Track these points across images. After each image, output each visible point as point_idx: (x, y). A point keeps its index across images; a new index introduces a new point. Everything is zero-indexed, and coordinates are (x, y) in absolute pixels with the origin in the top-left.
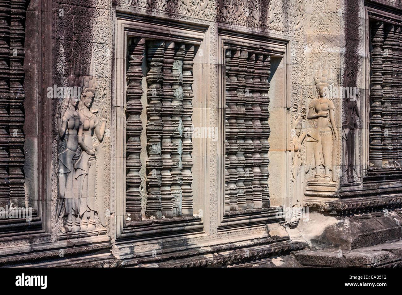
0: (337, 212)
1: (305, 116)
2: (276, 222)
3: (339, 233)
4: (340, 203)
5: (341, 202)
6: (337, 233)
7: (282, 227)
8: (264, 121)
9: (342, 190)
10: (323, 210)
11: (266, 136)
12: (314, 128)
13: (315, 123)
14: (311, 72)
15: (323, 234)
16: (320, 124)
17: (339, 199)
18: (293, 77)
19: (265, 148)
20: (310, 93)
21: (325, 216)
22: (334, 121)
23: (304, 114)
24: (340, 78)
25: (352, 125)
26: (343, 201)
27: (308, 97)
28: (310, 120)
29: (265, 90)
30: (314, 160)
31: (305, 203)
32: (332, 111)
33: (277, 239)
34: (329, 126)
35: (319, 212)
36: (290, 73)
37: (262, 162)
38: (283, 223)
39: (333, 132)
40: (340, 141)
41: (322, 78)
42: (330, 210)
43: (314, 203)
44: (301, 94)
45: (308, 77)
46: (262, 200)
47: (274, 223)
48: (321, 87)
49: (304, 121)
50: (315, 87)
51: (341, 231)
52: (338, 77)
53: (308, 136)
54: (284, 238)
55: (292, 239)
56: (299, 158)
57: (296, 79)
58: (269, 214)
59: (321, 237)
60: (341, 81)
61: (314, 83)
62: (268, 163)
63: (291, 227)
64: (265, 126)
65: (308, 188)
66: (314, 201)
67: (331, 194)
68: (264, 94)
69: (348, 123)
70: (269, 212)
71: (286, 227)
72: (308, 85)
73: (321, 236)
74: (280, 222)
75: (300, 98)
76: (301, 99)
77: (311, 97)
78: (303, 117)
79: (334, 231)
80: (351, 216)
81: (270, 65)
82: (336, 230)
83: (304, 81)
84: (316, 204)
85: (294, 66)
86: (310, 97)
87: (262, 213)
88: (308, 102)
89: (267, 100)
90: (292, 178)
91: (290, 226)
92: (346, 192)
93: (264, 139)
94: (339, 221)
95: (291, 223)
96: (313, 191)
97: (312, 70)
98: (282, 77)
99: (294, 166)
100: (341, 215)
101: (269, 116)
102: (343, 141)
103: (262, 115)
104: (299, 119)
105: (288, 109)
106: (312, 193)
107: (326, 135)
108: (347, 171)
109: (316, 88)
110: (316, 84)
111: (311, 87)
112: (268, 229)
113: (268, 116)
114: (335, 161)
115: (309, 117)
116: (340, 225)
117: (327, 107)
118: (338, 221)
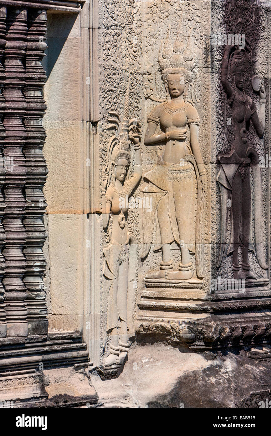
0: (205, 342)
1: (137, 140)
2: (67, 365)
3: (208, 389)
4: (213, 324)
5: (215, 321)
6: (203, 389)
7: (81, 376)
8: (33, 151)
9: (217, 296)
10: (176, 339)
11: (37, 181)
12: (159, 163)
13: (159, 152)
14: (151, 45)
15: (173, 390)
16: (169, 155)
17: (210, 315)
18: (104, 57)
19: (34, 207)
20: (149, 89)
21: (183, 351)
22: (200, 149)
23: (136, 134)
24: (210, 57)
25: (242, 156)
26: (220, 320)
27: (146, 99)
28: (150, 147)
29: (34, 83)
30: (158, 232)
31: (139, 323)
32: (194, 127)
33: (65, 402)
34: (189, 158)
35: (169, 344)
36: (98, 47)
37: (28, 238)
38: (84, 367)
39: (197, 173)
40: (210, 190)
41: (173, 57)
42: (189, 339)
43: (157, 323)
44: (128, 91)
45: (145, 55)
46: (28, 318)
47: (59, 366)
48: (171, 76)
49: (136, 150)
50: (159, 76)
51: (212, 385)
52: (207, 55)
53: (147, 180)
54: (83, 399)
55: (103, 401)
56: (123, 228)
57: (113, 58)
58: (46, 348)
59: (169, 398)
60: (212, 62)
61: (158, 68)
62: (44, 238)
63: (102, 377)
64: (35, 161)
65: (146, 292)
66: (157, 321)
67: (192, 305)
68: (32, 93)
69: (233, 151)
70: (44, 343)
71: (91, 375)
72: (145, 71)
73: (170, 394)
74: (77, 365)
75: (125, 100)
76: (127, 102)
77: (151, 97)
78: (131, 140)
79: (196, 385)
80: (241, 352)
81: (45, 29)
82: (200, 383)
83: (136, 63)
84: (162, 326)
85: (110, 31)
86: (148, 97)
87: (26, 345)
88: (146, 107)
89: (39, 106)
90: (105, 271)
91: (100, 373)
92: (230, 299)
93: (33, 188)
94: (210, 363)
95: (102, 367)
96: (155, 298)
97: (153, 39)
98: (77, 56)
99: (110, 245)
100: (214, 350)
101: (46, 140)
102: (219, 192)
103: (26, 138)
104: (122, 145)
105: (95, 124)
106: (154, 303)
107: (183, 179)
108: (233, 254)
109: (162, 79)
110: (161, 71)
111: (152, 76)
112: (41, 381)
113: (43, 138)
114: (202, 235)
115: (147, 141)
116: (212, 371)
117: (183, 119)
118: (207, 364)
